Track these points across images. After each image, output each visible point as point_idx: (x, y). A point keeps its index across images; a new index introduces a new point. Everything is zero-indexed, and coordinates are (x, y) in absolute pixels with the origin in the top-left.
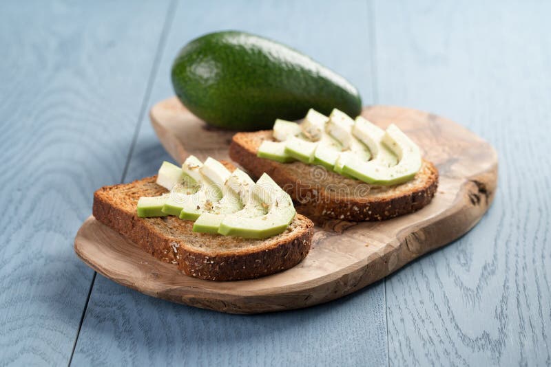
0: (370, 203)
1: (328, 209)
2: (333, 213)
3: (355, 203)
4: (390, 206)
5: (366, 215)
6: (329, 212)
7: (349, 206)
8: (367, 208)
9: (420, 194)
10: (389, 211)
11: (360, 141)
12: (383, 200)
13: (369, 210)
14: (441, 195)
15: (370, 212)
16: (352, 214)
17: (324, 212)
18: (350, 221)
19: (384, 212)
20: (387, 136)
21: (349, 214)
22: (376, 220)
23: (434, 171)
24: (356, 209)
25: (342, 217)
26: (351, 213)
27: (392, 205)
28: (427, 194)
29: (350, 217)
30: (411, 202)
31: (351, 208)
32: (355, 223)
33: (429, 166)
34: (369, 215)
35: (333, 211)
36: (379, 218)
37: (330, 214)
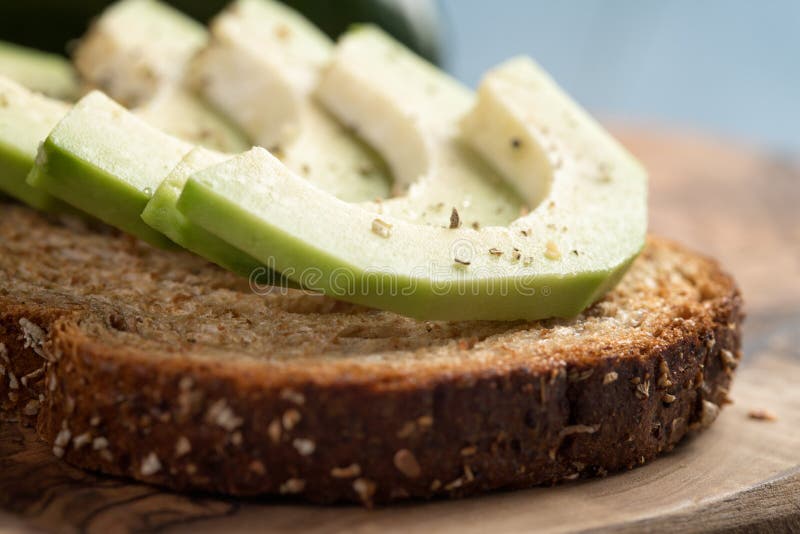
0: (308, 388)
1: (79, 420)
2: (100, 443)
3: (218, 388)
4: (426, 421)
5: (282, 459)
6: (80, 440)
7: (186, 400)
8: (290, 419)
9: (613, 376)
10: (418, 451)
11: (350, 133)
12: (387, 380)
13: (300, 430)
14: (755, 427)
15: (306, 447)
16: (202, 451)
17: (64, 436)
18: (196, 494)
19: (389, 453)
20: (486, 112)
21: (183, 446)
22: (343, 500)
23: (714, 288)
24: (223, 416)
25: (150, 465)
26: (195, 443)
27: (437, 410)
28: (657, 387)
29: (191, 469)
30: (554, 418)
31: (199, 416)
32: (221, 507)
33: (692, 268)
34: (301, 466)
35: (100, 431)
36: (361, 487)
37: (88, 447)
